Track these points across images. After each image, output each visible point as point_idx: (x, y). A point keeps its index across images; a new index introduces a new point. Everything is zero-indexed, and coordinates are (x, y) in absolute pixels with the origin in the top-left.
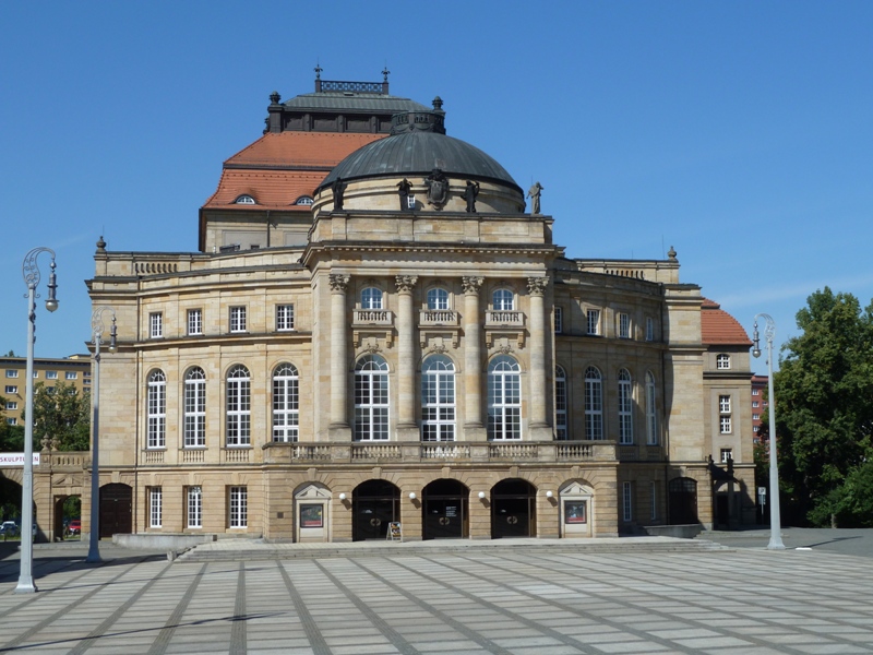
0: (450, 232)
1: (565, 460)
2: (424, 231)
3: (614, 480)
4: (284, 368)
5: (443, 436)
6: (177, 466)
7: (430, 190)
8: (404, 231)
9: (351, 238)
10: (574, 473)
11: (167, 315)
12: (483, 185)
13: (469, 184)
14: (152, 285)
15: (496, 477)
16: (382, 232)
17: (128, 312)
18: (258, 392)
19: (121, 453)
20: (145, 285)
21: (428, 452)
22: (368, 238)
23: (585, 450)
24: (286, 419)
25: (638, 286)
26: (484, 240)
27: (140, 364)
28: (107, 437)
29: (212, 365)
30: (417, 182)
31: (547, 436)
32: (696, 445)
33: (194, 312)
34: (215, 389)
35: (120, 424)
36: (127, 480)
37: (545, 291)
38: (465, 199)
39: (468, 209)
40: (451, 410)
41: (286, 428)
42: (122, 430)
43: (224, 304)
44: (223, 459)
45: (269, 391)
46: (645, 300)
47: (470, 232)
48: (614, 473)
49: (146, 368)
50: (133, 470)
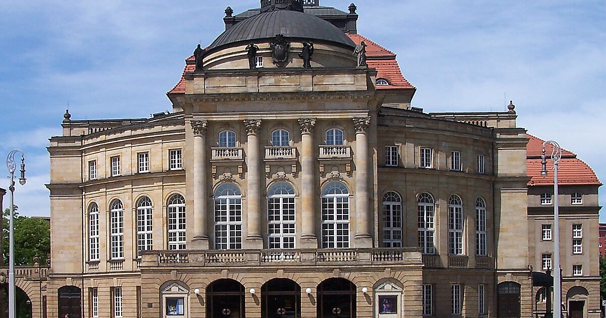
0: (287, 84)
1: (380, 264)
2: (268, 84)
3: (420, 279)
4: (177, 198)
5: (285, 246)
6: (106, 273)
7: (274, 52)
8: (252, 86)
9: (208, 92)
10: (386, 274)
11: (98, 163)
12: (316, 46)
13: (305, 45)
14: (90, 141)
15: (322, 277)
16: (232, 86)
17: (75, 162)
18: (157, 217)
19: (73, 264)
20: (87, 142)
21: (266, 257)
22: (222, 91)
23: (397, 255)
24: (178, 237)
25: (469, 129)
26: (316, 89)
27: (84, 199)
28: (62, 253)
29: (127, 198)
30: (263, 47)
31: (368, 244)
32: (521, 256)
33: (115, 159)
34: (129, 216)
35: (72, 244)
36: (77, 283)
37: (367, 129)
38: (302, 58)
39: (304, 65)
40: (292, 226)
41: (177, 243)
42: (72, 247)
43: (134, 151)
44: (135, 267)
45: (165, 216)
46: (475, 140)
47: (306, 83)
48: (421, 273)
49: (87, 202)
50: (82, 277)
